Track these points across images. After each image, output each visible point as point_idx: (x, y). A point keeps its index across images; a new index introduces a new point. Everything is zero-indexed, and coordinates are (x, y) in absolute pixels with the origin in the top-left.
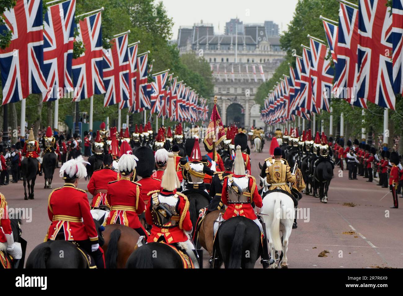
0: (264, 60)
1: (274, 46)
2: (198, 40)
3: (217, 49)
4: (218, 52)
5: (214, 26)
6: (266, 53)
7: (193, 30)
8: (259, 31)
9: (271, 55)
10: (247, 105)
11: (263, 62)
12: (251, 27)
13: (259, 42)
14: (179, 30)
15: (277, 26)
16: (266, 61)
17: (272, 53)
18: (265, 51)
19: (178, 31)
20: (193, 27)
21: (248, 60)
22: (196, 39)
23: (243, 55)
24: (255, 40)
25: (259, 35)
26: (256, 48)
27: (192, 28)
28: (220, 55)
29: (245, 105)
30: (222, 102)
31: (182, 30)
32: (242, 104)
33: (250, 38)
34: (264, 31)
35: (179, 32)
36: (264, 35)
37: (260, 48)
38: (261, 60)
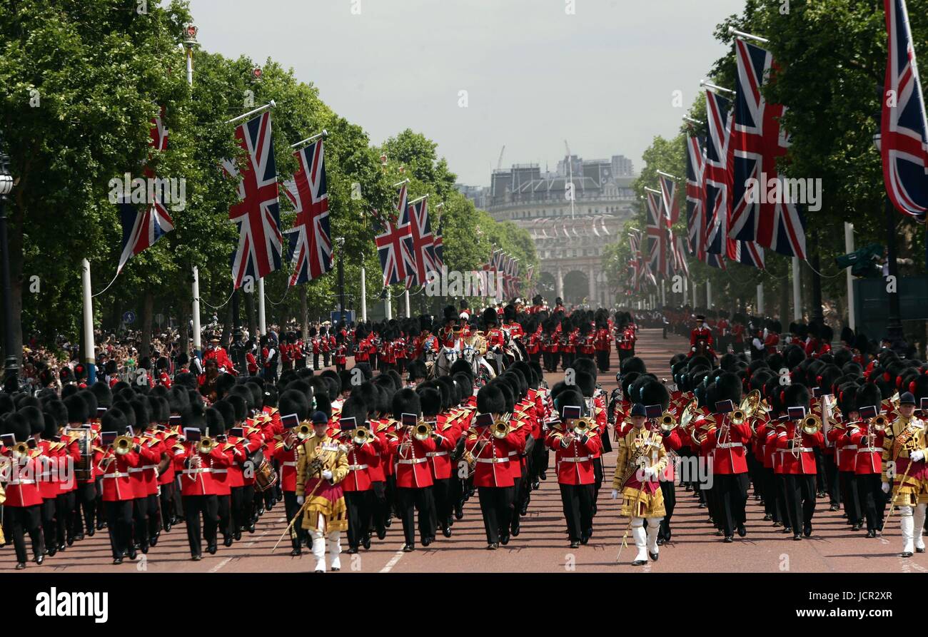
0: (612, 209)
1: (624, 188)
2: (519, 188)
3: (546, 198)
4: (548, 201)
5: (540, 166)
6: (614, 199)
7: (511, 174)
8: (602, 169)
9: (620, 202)
10: (592, 272)
11: (610, 212)
12: (591, 165)
13: (603, 184)
14: (493, 175)
15: (630, 161)
16: (615, 210)
17: (622, 199)
18: (612, 197)
19: (490, 177)
20: (512, 170)
21: (590, 211)
22: (516, 186)
23: (583, 204)
24: (598, 183)
25: (603, 175)
26: (599, 193)
27: (510, 171)
28: (550, 205)
29: (589, 272)
30: (557, 270)
31: (497, 175)
32: (584, 271)
33: (590, 180)
34: (609, 169)
35: (493, 179)
36: (610, 175)
37: (605, 193)
38: (607, 209)
